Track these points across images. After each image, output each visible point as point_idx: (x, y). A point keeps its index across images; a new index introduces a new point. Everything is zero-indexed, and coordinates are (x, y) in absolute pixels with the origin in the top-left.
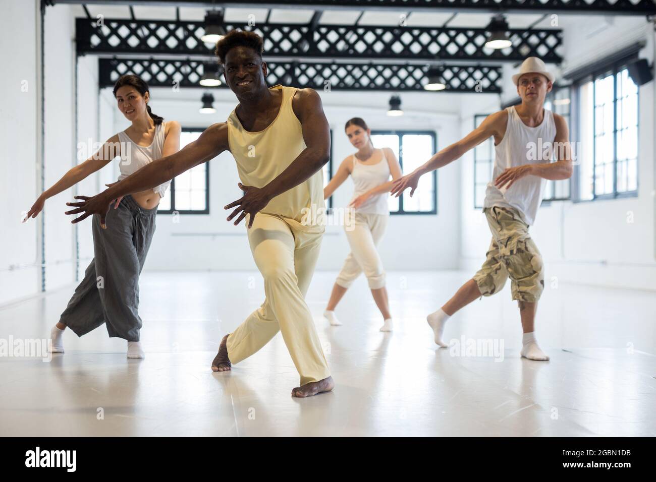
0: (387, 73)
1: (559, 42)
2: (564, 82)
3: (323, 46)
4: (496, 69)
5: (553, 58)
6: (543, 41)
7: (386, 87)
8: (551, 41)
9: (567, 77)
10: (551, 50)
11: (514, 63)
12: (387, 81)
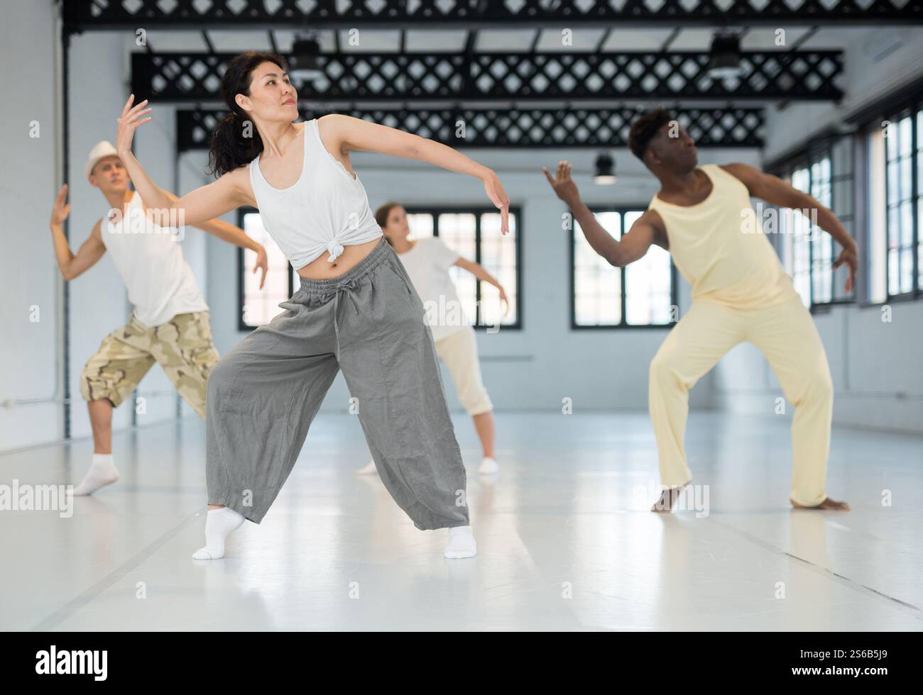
0: (593, 122)
1: (839, 68)
2: (846, 128)
3: (485, 83)
4: (756, 112)
5: (831, 93)
6: (813, 69)
7: (592, 142)
8: (827, 67)
9: (849, 120)
10: (827, 81)
11: (779, 102)
12: (593, 133)
